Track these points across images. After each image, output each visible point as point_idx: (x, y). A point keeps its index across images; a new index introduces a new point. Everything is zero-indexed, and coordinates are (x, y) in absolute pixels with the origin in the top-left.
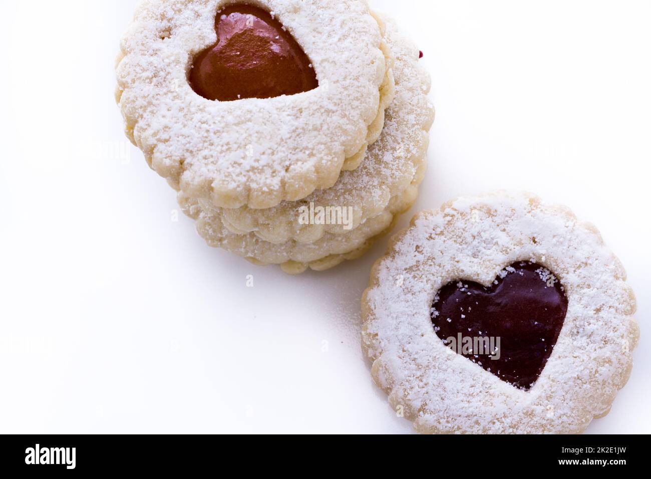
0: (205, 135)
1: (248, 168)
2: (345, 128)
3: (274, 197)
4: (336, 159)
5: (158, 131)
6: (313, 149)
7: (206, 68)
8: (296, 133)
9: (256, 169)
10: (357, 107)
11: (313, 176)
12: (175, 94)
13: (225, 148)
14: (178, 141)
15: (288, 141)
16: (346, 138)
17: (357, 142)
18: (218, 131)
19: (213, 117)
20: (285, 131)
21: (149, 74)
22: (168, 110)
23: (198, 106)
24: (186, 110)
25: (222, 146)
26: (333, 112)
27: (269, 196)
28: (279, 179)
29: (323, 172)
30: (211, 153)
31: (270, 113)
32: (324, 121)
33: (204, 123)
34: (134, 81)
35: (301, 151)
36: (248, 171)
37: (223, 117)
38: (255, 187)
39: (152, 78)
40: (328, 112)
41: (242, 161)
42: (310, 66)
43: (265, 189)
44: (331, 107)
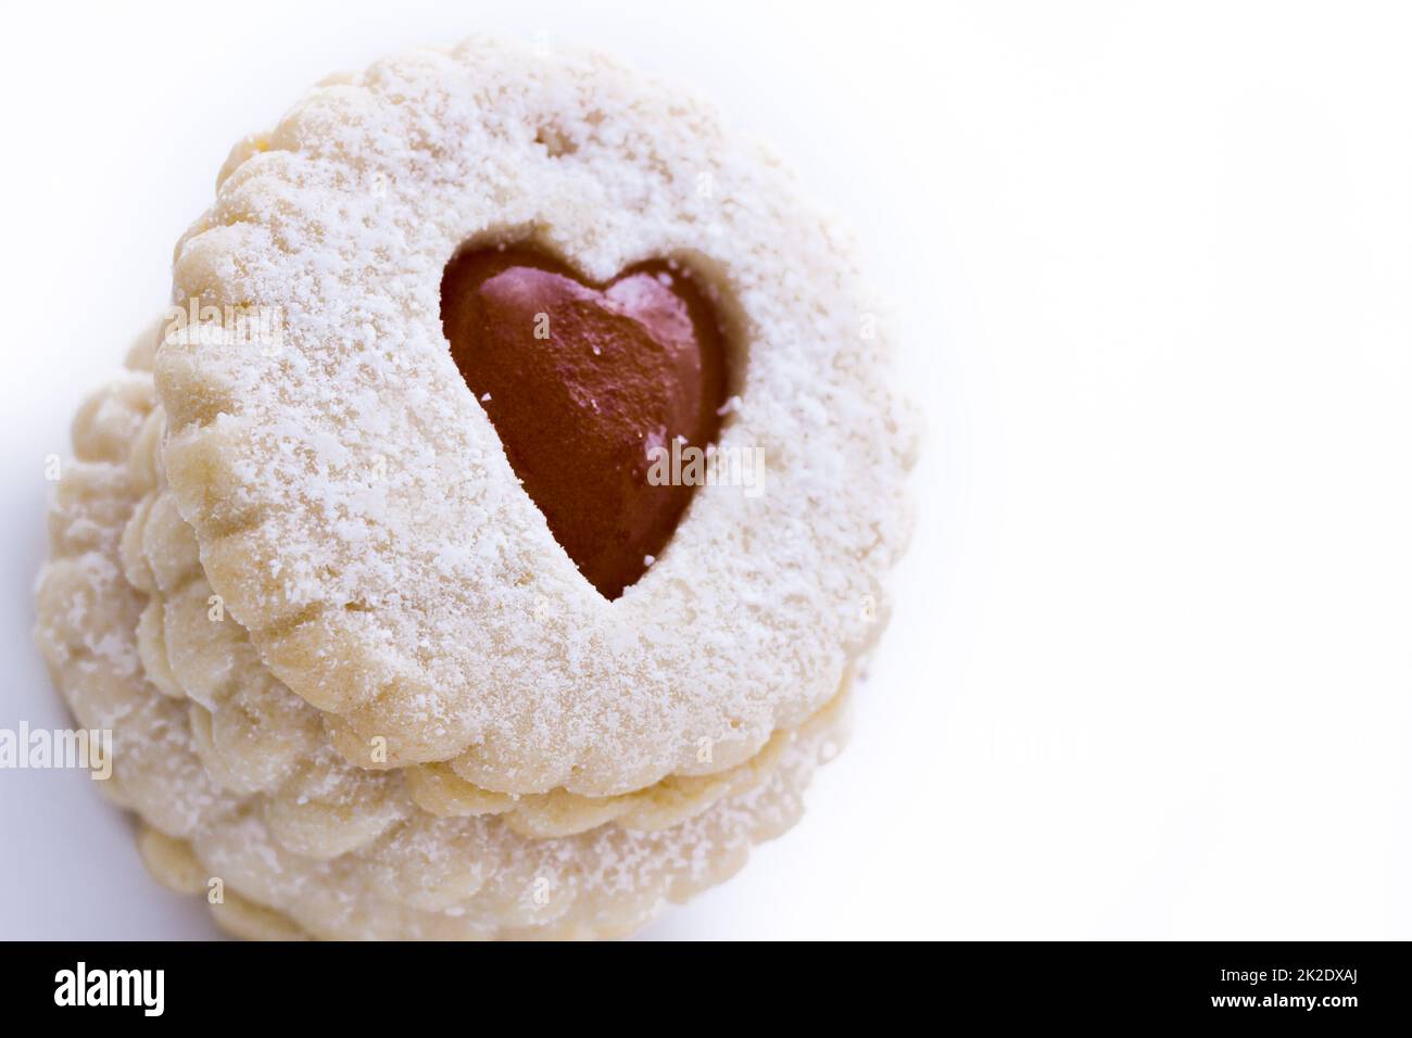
0: (348, 344)
1: (313, 494)
2: (537, 723)
3: (262, 601)
4: (441, 732)
5: (298, 214)
6: (443, 655)
7: (518, 282)
8: (462, 589)
9: (320, 519)
10: (606, 730)
11: (367, 688)
12: (415, 222)
13: (336, 409)
14: (297, 276)
15: (433, 575)
16: (509, 734)
17: (512, 773)
18: (373, 375)
19: (401, 346)
20: (454, 556)
21: (436, 136)
22: (365, 220)
23: (413, 298)
24: (387, 266)
25: (340, 402)
26: (563, 670)
27: (258, 587)
28: (321, 595)
29: (390, 711)
30: (308, 379)
31: (483, 496)
32: (530, 652)
33: (378, 329)
34: (398, 100)
35: (422, 625)
36: (303, 498)
37: (415, 373)
38: (267, 536)
39: (428, 147)
40: (559, 654)
41: (324, 471)
42: (649, 559)
43: (276, 566)
44: (575, 656)
